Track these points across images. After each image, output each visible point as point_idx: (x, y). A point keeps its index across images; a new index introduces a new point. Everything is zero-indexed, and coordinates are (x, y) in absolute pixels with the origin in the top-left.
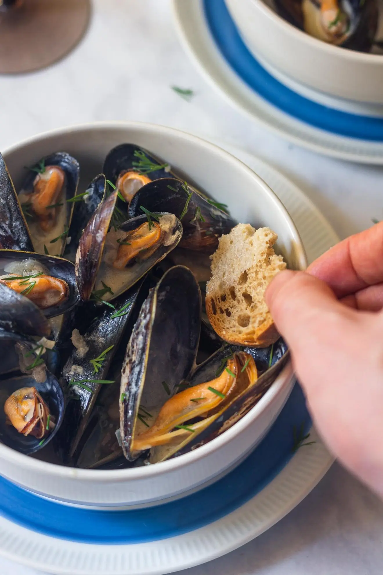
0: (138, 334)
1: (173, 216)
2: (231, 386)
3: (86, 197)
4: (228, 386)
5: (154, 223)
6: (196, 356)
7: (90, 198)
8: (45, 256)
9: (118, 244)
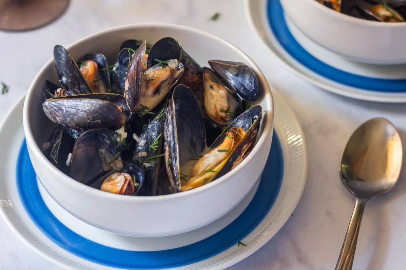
0: (168, 125)
1: (176, 60)
2: (232, 144)
3: (114, 68)
4: (230, 144)
5: (165, 66)
6: (206, 143)
7: (117, 69)
8: (104, 94)
9: (146, 82)
